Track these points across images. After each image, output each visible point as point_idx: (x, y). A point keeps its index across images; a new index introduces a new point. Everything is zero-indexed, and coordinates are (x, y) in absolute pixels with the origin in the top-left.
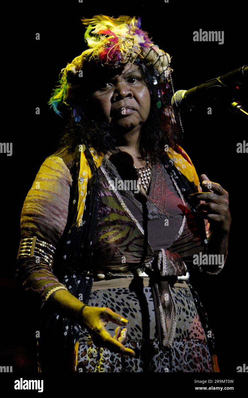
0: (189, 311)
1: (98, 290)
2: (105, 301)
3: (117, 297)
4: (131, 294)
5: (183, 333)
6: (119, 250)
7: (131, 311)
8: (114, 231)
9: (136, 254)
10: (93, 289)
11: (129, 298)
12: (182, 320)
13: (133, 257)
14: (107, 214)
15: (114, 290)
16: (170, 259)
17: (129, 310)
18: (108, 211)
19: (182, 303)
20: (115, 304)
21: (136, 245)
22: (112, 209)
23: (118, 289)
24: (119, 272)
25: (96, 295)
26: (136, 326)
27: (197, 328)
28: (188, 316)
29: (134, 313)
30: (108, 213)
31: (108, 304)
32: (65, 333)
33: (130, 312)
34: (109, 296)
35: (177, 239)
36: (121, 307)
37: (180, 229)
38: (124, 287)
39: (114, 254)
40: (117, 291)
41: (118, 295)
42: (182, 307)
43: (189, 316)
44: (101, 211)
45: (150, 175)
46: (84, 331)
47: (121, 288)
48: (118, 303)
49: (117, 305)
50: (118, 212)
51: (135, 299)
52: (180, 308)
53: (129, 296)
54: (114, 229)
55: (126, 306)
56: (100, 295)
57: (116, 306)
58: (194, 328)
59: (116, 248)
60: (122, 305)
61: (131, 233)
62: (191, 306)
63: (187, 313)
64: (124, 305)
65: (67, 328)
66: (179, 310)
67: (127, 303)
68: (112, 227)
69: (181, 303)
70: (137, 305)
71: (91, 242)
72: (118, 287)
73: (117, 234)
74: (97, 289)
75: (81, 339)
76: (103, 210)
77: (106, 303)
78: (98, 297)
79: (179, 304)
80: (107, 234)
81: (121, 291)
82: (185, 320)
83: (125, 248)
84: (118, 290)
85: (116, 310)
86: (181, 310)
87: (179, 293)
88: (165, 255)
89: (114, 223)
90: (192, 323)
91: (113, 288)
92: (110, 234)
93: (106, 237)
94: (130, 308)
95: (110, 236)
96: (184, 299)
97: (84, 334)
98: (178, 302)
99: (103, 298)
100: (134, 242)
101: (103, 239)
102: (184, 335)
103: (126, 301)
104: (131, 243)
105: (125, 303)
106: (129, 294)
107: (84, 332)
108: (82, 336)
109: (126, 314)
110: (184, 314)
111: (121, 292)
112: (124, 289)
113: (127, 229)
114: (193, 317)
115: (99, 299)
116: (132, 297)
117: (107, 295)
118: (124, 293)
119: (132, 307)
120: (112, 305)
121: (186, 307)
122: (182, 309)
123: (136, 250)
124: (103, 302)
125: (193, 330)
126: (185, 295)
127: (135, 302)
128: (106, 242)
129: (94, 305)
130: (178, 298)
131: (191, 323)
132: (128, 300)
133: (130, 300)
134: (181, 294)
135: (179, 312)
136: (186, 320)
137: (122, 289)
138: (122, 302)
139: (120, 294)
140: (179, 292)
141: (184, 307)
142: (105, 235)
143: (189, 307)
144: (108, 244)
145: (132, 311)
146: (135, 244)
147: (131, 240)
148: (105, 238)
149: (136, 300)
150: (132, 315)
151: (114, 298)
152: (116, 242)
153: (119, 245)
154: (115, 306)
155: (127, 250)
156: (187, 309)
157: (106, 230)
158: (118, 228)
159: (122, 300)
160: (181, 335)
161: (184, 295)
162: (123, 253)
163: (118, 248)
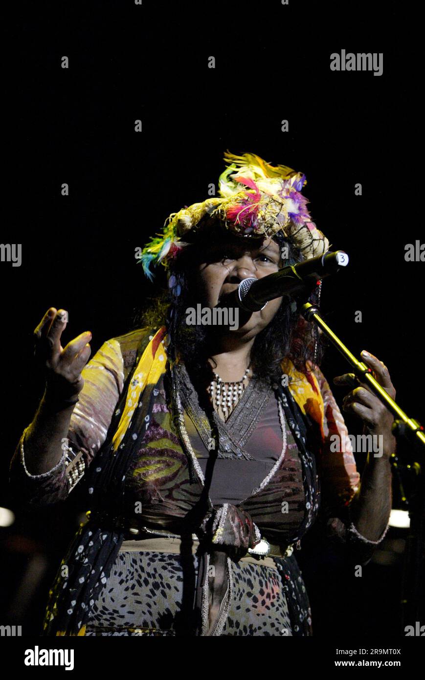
0: (260, 598)
1: (128, 553)
2: (132, 570)
3: (149, 565)
4: (169, 562)
5: (241, 628)
6: (158, 494)
7: (163, 586)
8: (158, 466)
9: (184, 506)
10: (122, 550)
11: (164, 568)
12: (242, 610)
13: (178, 508)
14: (156, 437)
15: (148, 554)
16: (233, 520)
17: (160, 585)
18: (159, 434)
19: (248, 584)
20: (144, 575)
21: (185, 491)
22: (165, 432)
23: (154, 552)
24: (159, 527)
25: (122, 560)
26: (166, 610)
27: (273, 625)
28: (256, 604)
29: (167, 590)
30: (158, 437)
31: (135, 574)
32: (68, 611)
33: (161, 588)
34: (139, 563)
35: (255, 493)
36: (151, 580)
37: (265, 480)
38: (161, 551)
39: (151, 499)
40: (150, 556)
41: (151, 563)
42: (248, 589)
43: (259, 604)
44: (150, 432)
45: (239, 395)
46: (97, 612)
47: (157, 551)
48: (149, 574)
49: (147, 577)
50: (173, 439)
51: (172, 570)
52: (241, 591)
53: (165, 565)
54: (159, 462)
55: (158, 580)
56: (128, 559)
57: (145, 578)
58: (265, 624)
59: (155, 491)
60: (152, 578)
61: (180, 472)
62: (266, 591)
63: (255, 600)
64: (155, 577)
65: (74, 603)
66: (239, 594)
67: (160, 576)
68: (157, 459)
69: (246, 584)
70: (173, 579)
71: (124, 477)
72: (153, 551)
73: (160, 470)
74: (127, 551)
75: (90, 623)
76: (153, 431)
77: (133, 573)
78: (124, 563)
79: (243, 585)
80: (147, 468)
81: (156, 556)
82: (248, 610)
83: (167, 493)
84: (153, 554)
85: (143, 584)
86: (244, 594)
87: (247, 570)
88: (226, 513)
89: (161, 453)
90: (264, 616)
91: (147, 551)
92: (152, 468)
93: (144, 472)
94: (162, 583)
95: (150, 472)
96: (255, 579)
97: (95, 616)
98: (240, 581)
99: (130, 565)
100: (183, 487)
101: (140, 475)
102: (243, 631)
103: (160, 571)
104: (177, 486)
105: (157, 575)
106: (167, 562)
107: (96, 614)
108: (92, 619)
109: (155, 591)
110: (249, 602)
111: (156, 558)
112: (161, 553)
113: (177, 465)
114: (268, 608)
115: (125, 565)
116: (170, 566)
117: (137, 560)
118: (160, 560)
119: (164, 582)
120: (140, 576)
121: (256, 591)
122: (246, 592)
123: (183, 498)
124: (128, 570)
125: (262, 626)
126: (260, 574)
127: (171, 574)
128: (142, 480)
129: (118, 574)
130: (242, 575)
131: (261, 615)
132: (163, 570)
133: (166, 571)
134: (251, 572)
135: (239, 596)
136: (251, 609)
137: (158, 553)
138: (154, 573)
139: (153, 561)
140: (249, 568)
141: (250, 590)
142: (144, 468)
143: (262, 592)
144: (145, 484)
145: (165, 588)
146: (183, 490)
147: (179, 482)
148: (143, 474)
149: (174, 571)
150: (164, 594)
151: (144, 565)
152: (157, 482)
153: (159, 487)
154: (143, 578)
155: (170, 496)
156: (258, 596)
157: (148, 462)
158: (164, 462)
159: (155, 570)
160: (238, 630)
161: (257, 573)
162: (163, 499)
163: (157, 492)
